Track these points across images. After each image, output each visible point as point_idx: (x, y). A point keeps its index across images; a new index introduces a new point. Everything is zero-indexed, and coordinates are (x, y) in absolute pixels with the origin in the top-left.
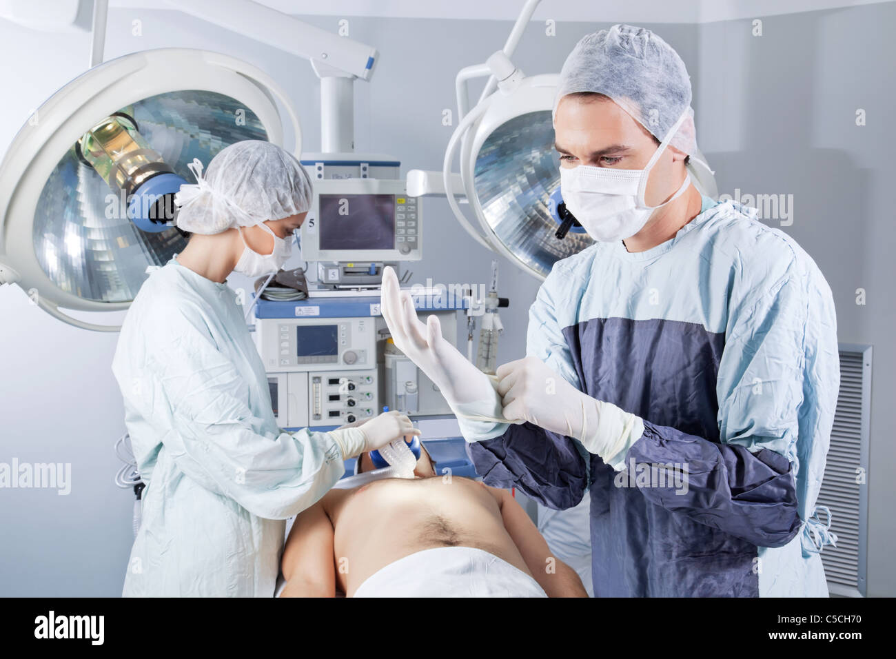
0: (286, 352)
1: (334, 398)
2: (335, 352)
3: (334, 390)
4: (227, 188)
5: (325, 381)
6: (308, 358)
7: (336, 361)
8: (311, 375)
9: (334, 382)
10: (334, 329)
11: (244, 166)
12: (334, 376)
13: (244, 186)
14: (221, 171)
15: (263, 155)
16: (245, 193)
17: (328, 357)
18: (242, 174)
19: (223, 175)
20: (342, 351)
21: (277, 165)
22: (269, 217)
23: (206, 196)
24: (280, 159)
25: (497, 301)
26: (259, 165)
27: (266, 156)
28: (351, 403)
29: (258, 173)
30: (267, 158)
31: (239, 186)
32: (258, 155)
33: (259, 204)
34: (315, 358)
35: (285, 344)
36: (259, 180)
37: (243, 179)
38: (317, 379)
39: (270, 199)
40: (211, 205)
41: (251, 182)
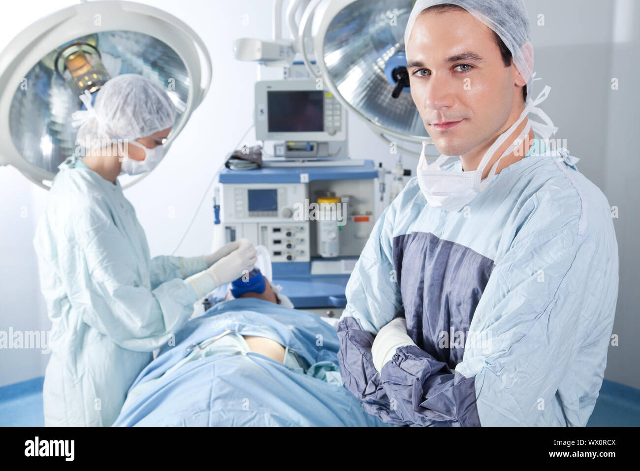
0: (239, 208)
1: (277, 242)
2: (276, 209)
3: (277, 236)
4: (107, 115)
5: (270, 230)
6: (255, 213)
7: (276, 216)
8: (260, 225)
9: (277, 230)
10: (274, 192)
11: (118, 99)
12: (277, 226)
13: (118, 114)
14: (103, 101)
15: (132, 90)
16: (119, 119)
17: (270, 213)
18: (117, 104)
19: (105, 104)
20: (281, 208)
21: (143, 97)
22: (139, 136)
23: (93, 121)
24: (146, 91)
25: (402, 172)
26: (130, 97)
27: (134, 90)
28: (289, 246)
29: (128, 105)
30: (135, 92)
31: (115, 113)
32: (128, 89)
33: (130, 128)
34: (261, 213)
35: (239, 203)
36: (129, 110)
37: (117, 108)
38: (264, 228)
39: (138, 124)
40: (97, 128)
41: (123, 111)
